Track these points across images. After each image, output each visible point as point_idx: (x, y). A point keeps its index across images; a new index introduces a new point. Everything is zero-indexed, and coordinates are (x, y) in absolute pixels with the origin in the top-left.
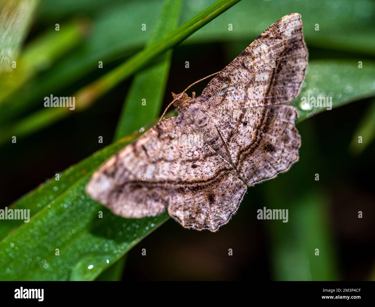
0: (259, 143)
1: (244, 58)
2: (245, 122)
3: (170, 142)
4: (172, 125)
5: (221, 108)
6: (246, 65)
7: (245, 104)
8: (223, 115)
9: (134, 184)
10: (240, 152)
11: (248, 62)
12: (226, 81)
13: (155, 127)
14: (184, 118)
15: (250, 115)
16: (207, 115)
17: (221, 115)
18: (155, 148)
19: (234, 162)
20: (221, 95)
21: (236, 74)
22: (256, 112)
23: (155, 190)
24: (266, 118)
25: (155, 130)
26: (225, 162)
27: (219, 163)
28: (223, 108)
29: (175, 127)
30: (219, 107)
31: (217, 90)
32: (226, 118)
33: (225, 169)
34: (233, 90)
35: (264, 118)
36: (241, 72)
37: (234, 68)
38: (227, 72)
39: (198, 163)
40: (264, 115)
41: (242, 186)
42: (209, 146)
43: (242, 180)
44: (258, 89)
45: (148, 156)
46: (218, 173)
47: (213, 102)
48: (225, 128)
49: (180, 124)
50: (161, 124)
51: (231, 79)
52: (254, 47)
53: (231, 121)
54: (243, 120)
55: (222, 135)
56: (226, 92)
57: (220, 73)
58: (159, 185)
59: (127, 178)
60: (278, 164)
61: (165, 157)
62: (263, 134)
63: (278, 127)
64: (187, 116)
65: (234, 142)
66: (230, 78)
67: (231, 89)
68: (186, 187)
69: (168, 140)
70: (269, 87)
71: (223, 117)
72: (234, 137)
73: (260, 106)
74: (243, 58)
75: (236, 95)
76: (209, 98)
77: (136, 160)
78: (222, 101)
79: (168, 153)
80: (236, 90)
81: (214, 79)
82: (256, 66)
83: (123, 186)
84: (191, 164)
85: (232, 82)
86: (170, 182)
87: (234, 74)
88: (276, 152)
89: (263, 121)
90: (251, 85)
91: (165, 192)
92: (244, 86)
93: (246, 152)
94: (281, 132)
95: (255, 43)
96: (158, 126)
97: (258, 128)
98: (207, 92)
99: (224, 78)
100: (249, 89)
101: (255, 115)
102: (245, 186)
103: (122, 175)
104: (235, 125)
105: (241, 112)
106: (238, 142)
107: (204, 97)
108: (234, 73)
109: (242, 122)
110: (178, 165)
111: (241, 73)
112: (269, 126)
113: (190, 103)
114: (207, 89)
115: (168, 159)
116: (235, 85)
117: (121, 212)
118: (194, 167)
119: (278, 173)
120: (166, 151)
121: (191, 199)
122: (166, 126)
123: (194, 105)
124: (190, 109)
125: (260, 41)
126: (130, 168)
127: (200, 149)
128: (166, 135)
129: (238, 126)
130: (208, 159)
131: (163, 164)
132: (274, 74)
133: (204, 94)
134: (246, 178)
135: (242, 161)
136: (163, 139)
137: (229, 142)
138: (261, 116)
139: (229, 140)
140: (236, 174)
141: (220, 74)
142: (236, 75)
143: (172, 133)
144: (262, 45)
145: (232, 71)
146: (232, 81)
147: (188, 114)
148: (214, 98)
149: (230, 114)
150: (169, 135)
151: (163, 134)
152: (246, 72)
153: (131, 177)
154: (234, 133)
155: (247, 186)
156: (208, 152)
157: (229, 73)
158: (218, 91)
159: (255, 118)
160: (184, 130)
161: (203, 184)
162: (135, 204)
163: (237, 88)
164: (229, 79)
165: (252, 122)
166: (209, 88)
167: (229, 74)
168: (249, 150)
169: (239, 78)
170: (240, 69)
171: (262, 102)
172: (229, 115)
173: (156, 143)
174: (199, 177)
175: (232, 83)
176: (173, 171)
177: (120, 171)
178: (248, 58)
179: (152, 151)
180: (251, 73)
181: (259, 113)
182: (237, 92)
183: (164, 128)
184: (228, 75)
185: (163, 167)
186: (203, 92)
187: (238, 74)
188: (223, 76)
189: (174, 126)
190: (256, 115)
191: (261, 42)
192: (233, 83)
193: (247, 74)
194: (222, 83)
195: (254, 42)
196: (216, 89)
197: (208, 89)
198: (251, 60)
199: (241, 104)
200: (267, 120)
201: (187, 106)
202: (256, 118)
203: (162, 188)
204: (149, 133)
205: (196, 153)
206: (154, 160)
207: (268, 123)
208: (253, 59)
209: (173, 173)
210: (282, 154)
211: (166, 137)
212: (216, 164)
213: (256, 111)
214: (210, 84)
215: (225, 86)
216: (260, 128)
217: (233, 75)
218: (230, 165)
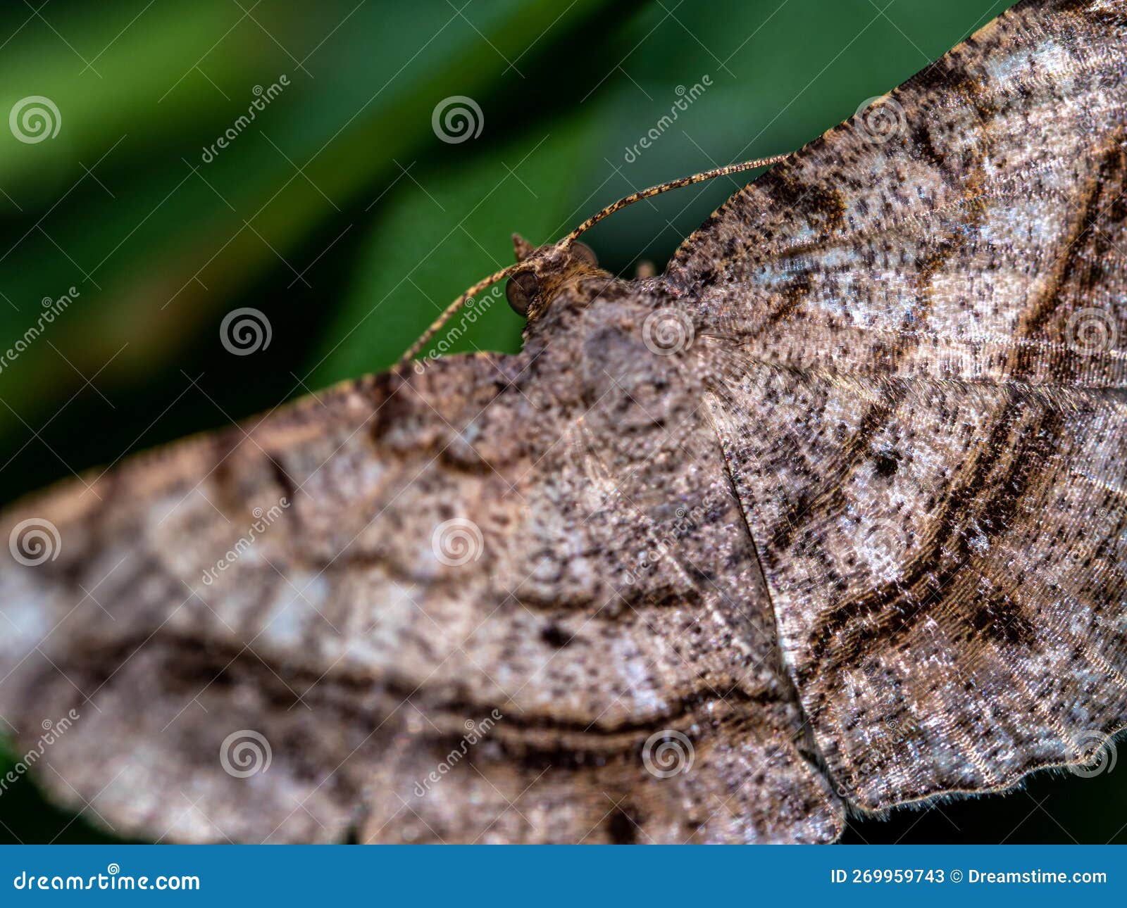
0: (946, 580)
1: (932, 102)
2: (890, 457)
3: (437, 477)
4: (467, 389)
5: (766, 357)
6: (938, 140)
7: (900, 353)
8: (771, 395)
9: (192, 659)
10: (833, 616)
11: (951, 126)
12: (814, 211)
13: (368, 379)
14: (543, 367)
15: (926, 419)
16: (676, 370)
17: (758, 394)
18: (347, 488)
19: (791, 659)
20: (775, 282)
21: (874, 180)
22: (956, 412)
23: (306, 718)
24: (1007, 456)
25: (366, 396)
26: (739, 650)
27: (705, 652)
28: (775, 355)
29: (484, 403)
30: (755, 349)
31: (756, 251)
32: (786, 415)
33: (735, 692)
34: (845, 268)
35: (996, 455)
36: (905, 174)
37: (864, 146)
38: (829, 161)
39: (581, 625)
40: (999, 435)
41: (816, 802)
42: (662, 549)
43: (822, 768)
44: (989, 288)
45: (294, 521)
46: (685, 704)
47: (726, 313)
48: (771, 468)
49: (518, 397)
50: (407, 372)
51: (846, 205)
52: (995, 50)
53: (808, 438)
54: (880, 443)
55: (744, 501)
56: (807, 272)
57: (786, 163)
58: (334, 693)
59: (152, 616)
60: (1040, 721)
61: (394, 551)
62: (982, 543)
63: (1070, 518)
64: (563, 357)
65: (811, 555)
66: (837, 198)
67: (838, 263)
68: (488, 738)
69: (431, 465)
70: (1051, 290)
71: (769, 404)
72: (815, 524)
73: (986, 382)
74: (923, 100)
75: (856, 301)
76: (704, 285)
77: (223, 528)
78: (775, 318)
79: (419, 534)
80: (862, 272)
81: (747, 192)
82: (995, 161)
83: (122, 650)
84: (539, 620)
85: (847, 224)
86: (400, 689)
87: (864, 180)
88: (1040, 652)
89: (989, 469)
90: (952, 262)
91: (361, 739)
92: (911, 256)
93: (869, 620)
94: (1084, 548)
95: (1005, 28)
96: (384, 382)
97: (958, 502)
98: (700, 256)
99: (802, 189)
100: (938, 280)
101: (946, 427)
102: (837, 807)
103: (126, 590)
104: (826, 462)
105: (873, 396)
106: (830, 558)
107: (681, 278)
108: (861, 171)
109: (868, 455)
110: (461, 609)
111: (901, 180)
112: (1020, 499)
113: (594, 294)
114: (700, 239)
115: (416, 567)
116: (864, 242)
117: (88, 791)
118: (555, 639)
119: (1031, 770)
120: (410, 523)
121: (503, 807)
122: (432, 389)
123: (611, 306)
124: (587, 323)
125: (1031, 20)
126: (181, 563)
127: (611, 553)
128: (426, 436)
129: (843, 471)
130: (643, 616)
131: (375, 585)
132: (1089, 219)
133: (684, 261)
134: (846, 762)
135: (839, 665)
136: (401, 454)
137: (782, 550)
138: (982, 437)
139: (781, 540)
140: (792, 727)
141: (789, 169)
142: (871, 187)
143: (464, 432)
144: (1040, 46)
145: (852, 159)
146: (846, 215)
147: (571, 347)
148: (732, 294)
149: (810, 397)
150: (437, 442)
151: (404, 426)
152: (931, 184)
153: (178, 617)
154: (817, 502)
155: (850, 808)
156: (652, 583)
157: (834, 167)
158: (764, 257)
159: (947, 441)
160: (535, 430)
161: (592, 742)
162: (174, 766)
163: (869, 262)
164: (829, 199)
165: (925, 462)
166: (716, 232)
167: (836, 174)
168: (887, 608)
169: (888, 206)
170: (901, 160)
171: (1002, 360)
172: (804, 401)
173: (356, 466)
174: (575, 704)
175: (844, 230)
176: (429, 635)
177: (118, 565)
178: (952, 102)
179: (324, 502)
180: (961, 188)
181: (975, 419)
182: (866, 281)
183: (422, 397)
184: (827, 180)
185: (372, 604)
186: (678, 252)
187: (886, 182)
188: (803, 180)
189: (479, 396)
190: (958, 427)
191: (1039, 30)
192: (853, 227)
193: (934, 195)
194: (787, 215)
195: (1002, 21)
196: (749, 242)
197: (710, 242)
198: (969, 120)
199: (881, 353)
200: (1015, 467)
201: (574, 309)
202: (955, 445)
203: (349, 714)
204: (327, 400)
205: (581, 567)
206: (325, 549)
207: (1016, 483)
208: (984, 114)
209: (425, 648)
210: (1068, 666)
211: (418, 447)
212: (685, 655)
213: (961, 408)
214: (722, 211)
215: (804, 236)
216: (967, 506)
217: (856, 185)
218: (765, 676)
